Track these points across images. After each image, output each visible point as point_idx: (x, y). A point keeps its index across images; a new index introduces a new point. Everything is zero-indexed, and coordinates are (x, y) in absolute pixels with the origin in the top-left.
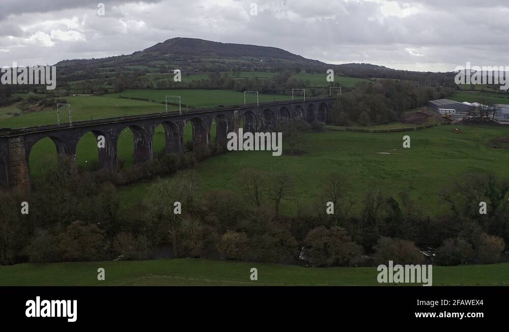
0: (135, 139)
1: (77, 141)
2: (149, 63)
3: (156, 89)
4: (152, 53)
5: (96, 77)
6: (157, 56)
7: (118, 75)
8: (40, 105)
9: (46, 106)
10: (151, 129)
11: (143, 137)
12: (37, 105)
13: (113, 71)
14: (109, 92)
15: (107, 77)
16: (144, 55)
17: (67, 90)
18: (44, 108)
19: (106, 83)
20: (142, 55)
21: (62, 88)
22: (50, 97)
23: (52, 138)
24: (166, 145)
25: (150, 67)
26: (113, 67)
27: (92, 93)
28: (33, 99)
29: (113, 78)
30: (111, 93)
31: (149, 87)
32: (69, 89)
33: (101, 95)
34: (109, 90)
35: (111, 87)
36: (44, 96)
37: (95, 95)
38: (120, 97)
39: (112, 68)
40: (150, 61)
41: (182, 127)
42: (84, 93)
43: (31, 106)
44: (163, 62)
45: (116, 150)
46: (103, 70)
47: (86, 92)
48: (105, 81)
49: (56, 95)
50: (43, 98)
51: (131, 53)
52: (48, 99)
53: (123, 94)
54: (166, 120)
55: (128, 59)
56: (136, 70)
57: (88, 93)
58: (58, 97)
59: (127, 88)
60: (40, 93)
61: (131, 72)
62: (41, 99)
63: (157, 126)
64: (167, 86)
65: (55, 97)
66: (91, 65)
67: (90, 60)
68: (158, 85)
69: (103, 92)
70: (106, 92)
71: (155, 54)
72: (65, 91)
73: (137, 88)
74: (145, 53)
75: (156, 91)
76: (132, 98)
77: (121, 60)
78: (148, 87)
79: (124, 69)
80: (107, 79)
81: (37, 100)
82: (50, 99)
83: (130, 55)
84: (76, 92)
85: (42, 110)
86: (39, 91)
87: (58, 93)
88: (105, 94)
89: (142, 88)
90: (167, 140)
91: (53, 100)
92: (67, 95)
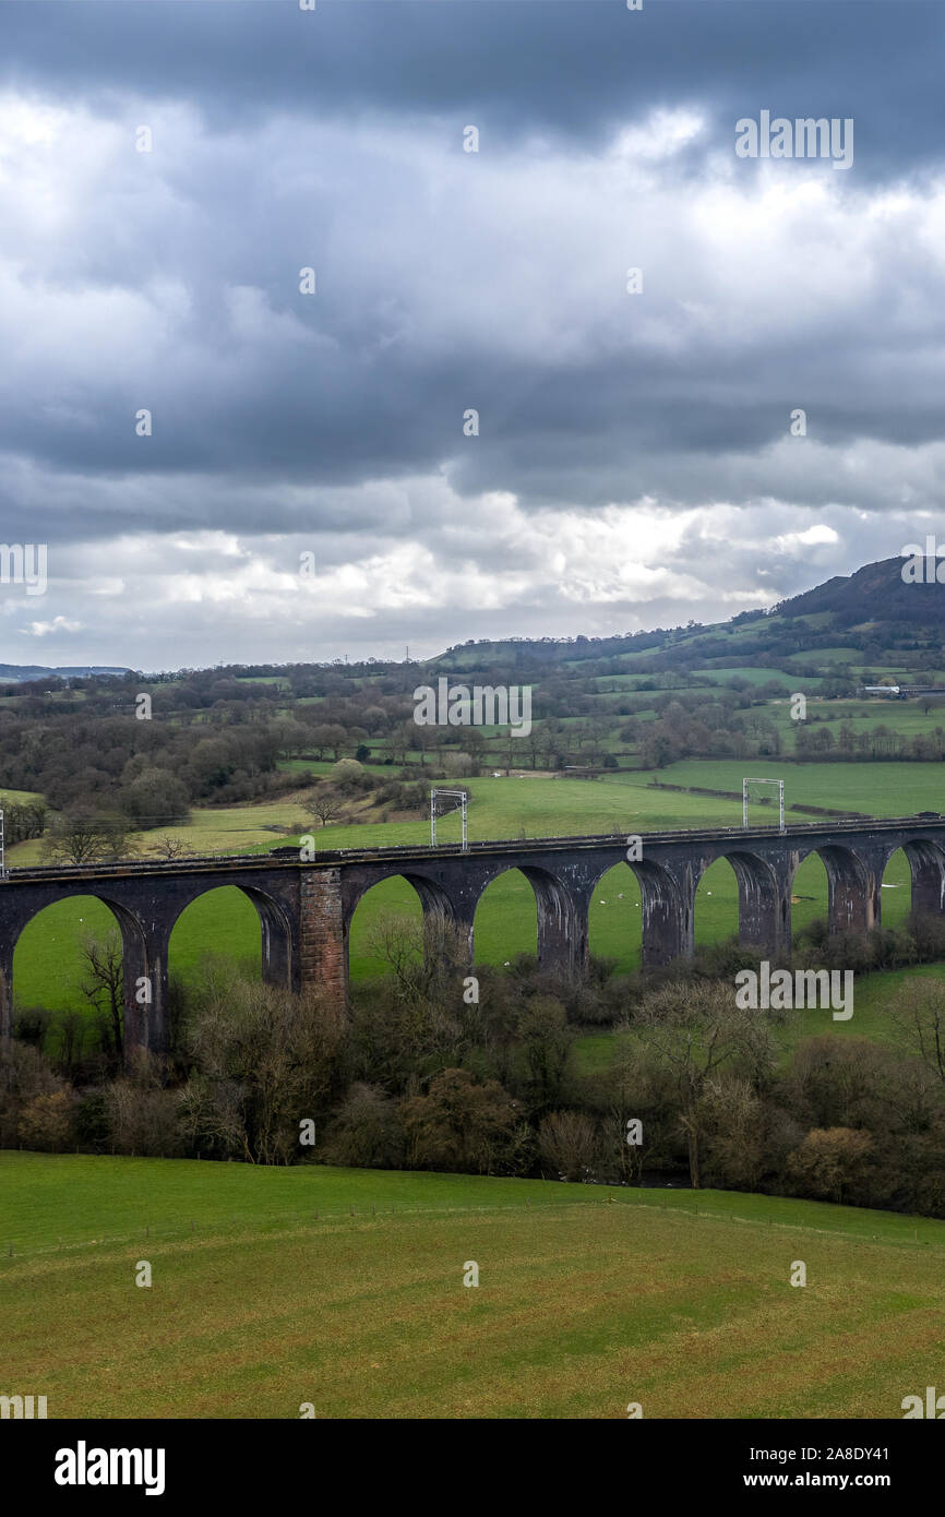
0: (646, 900)
1: (479, 892)
2: (793, 658)
3: (791, 760)
4: (805, 618)
5: (584, 710)
6: (825, 630)
7: (660, 706)
8: (380, 802)
9: (399, 808)
10: (689, 871)
11: (666, 895)
12: (369, 802)
13: (649, 687)
14: (621, 766)
15: (624, 712)
16: (775, 628)
17: (473, 754)
18: (391, 815)
19: (617, 733)
20: (763, 625)
21: (457, 747)
22: (415, 779)
23: (409, 877)
24: (741, 924)
25: (790, 673)
26: (651, 673)
27: (560, 767)
28: (355, 783)
29: (641, 717)
30: (629, 770)
31: (767, 754)
32: (483, 753)
33: (591, 775)
34: (618, 759)
35: (631, 747)
36: (396, 772)
37: (571, 775)
38: (655, 786)
39: (644, 678)
40: (793, 652)
41: (784, 870)
42: (534, 768)
43: (347, 806)
44: (842, 655)
45: (584, 925)
46: (613, 683)
47: (540, 763)
48: (613, 727)
49: (437, 771)
50: (389, 781)
51: (727, 619)
52: (407, 784)
53: (664, 777)
54: (738, 848)
55: (713, 641)
56: (737, 686)
57: (546, 769)
58: (443, 777)
59: (686, 754)
60: (378, 763)
61: (716, 693)
62: (382, 782)
63: (708, 865)
64: (834, 749)
65: (430, 776)
66: (572, 664)
67: (570, 644)
68: (800, 744)
69: (599, 765)
70: (611, 765)
71: (814, 621)
72: (465, 757)
73: (723, 754)
74: (779, 620)
75: (792, 765)
76: (693, 790)
77: (685, 642)
78: (764, 753)
79: (691, 682)
80: (623, 719)
81: (369, 786)
82: (415, 783)
83: (724, 626)
84: (506, 762)
85: (384, 819)
86: (375, 754)
87: (441, 765)
88: (604, 772)
89: (742, 756)
90: (745, 912)
91: (425, 789)
92: (475, 771)
